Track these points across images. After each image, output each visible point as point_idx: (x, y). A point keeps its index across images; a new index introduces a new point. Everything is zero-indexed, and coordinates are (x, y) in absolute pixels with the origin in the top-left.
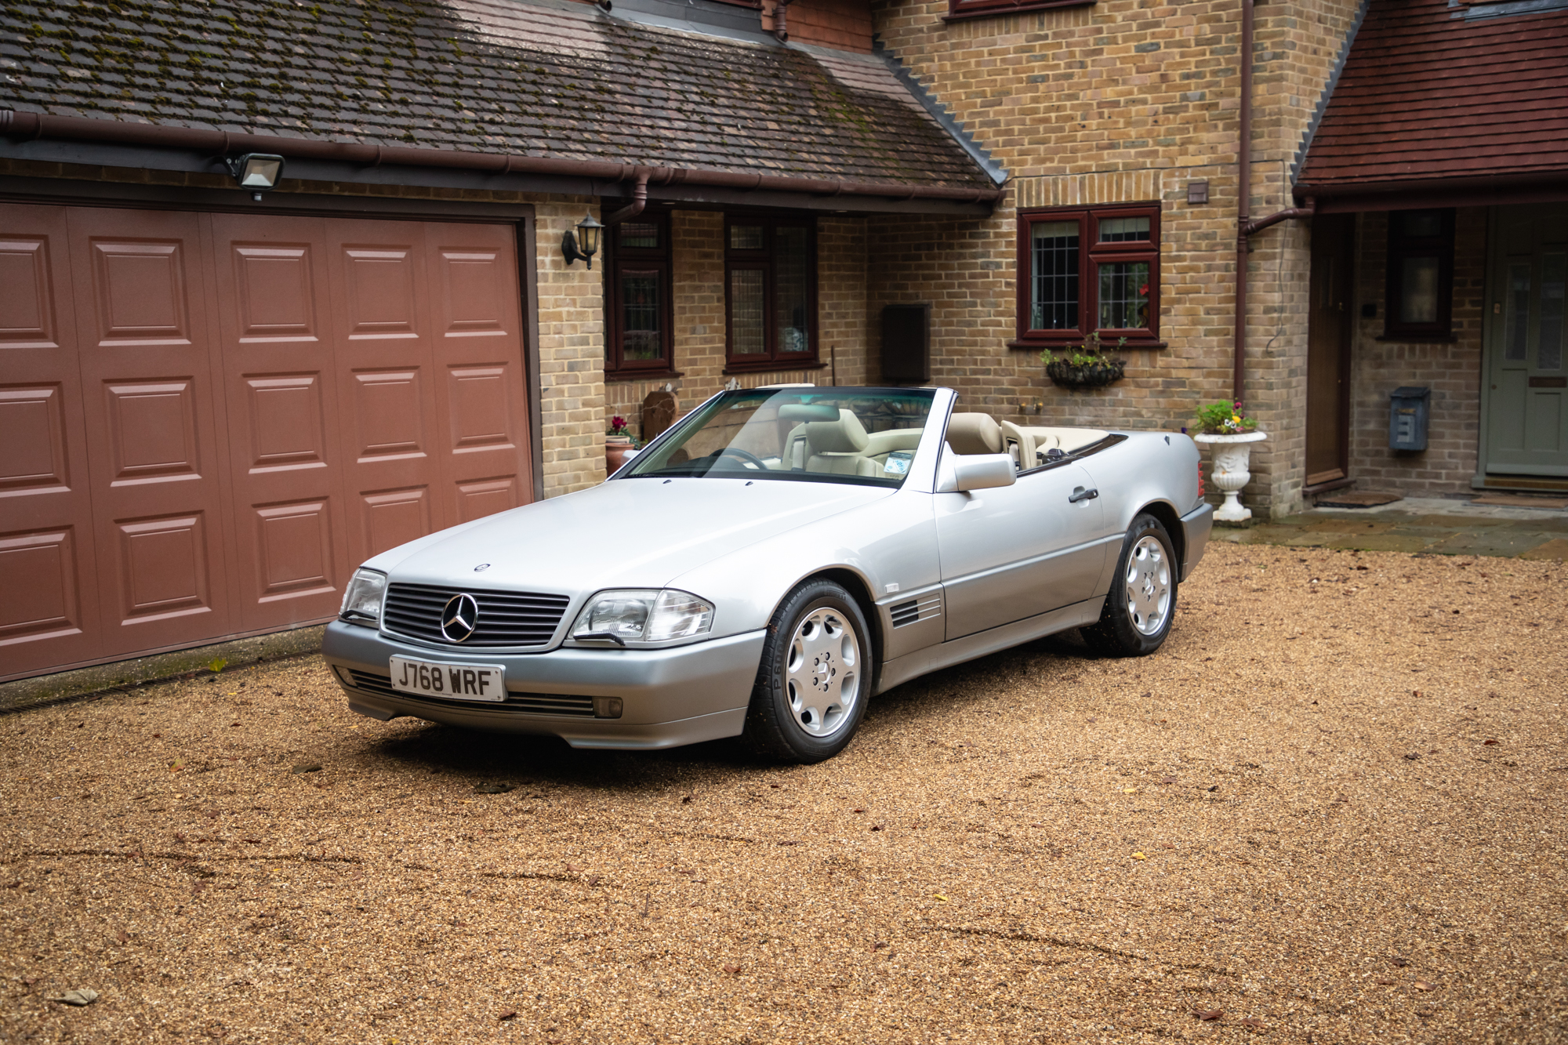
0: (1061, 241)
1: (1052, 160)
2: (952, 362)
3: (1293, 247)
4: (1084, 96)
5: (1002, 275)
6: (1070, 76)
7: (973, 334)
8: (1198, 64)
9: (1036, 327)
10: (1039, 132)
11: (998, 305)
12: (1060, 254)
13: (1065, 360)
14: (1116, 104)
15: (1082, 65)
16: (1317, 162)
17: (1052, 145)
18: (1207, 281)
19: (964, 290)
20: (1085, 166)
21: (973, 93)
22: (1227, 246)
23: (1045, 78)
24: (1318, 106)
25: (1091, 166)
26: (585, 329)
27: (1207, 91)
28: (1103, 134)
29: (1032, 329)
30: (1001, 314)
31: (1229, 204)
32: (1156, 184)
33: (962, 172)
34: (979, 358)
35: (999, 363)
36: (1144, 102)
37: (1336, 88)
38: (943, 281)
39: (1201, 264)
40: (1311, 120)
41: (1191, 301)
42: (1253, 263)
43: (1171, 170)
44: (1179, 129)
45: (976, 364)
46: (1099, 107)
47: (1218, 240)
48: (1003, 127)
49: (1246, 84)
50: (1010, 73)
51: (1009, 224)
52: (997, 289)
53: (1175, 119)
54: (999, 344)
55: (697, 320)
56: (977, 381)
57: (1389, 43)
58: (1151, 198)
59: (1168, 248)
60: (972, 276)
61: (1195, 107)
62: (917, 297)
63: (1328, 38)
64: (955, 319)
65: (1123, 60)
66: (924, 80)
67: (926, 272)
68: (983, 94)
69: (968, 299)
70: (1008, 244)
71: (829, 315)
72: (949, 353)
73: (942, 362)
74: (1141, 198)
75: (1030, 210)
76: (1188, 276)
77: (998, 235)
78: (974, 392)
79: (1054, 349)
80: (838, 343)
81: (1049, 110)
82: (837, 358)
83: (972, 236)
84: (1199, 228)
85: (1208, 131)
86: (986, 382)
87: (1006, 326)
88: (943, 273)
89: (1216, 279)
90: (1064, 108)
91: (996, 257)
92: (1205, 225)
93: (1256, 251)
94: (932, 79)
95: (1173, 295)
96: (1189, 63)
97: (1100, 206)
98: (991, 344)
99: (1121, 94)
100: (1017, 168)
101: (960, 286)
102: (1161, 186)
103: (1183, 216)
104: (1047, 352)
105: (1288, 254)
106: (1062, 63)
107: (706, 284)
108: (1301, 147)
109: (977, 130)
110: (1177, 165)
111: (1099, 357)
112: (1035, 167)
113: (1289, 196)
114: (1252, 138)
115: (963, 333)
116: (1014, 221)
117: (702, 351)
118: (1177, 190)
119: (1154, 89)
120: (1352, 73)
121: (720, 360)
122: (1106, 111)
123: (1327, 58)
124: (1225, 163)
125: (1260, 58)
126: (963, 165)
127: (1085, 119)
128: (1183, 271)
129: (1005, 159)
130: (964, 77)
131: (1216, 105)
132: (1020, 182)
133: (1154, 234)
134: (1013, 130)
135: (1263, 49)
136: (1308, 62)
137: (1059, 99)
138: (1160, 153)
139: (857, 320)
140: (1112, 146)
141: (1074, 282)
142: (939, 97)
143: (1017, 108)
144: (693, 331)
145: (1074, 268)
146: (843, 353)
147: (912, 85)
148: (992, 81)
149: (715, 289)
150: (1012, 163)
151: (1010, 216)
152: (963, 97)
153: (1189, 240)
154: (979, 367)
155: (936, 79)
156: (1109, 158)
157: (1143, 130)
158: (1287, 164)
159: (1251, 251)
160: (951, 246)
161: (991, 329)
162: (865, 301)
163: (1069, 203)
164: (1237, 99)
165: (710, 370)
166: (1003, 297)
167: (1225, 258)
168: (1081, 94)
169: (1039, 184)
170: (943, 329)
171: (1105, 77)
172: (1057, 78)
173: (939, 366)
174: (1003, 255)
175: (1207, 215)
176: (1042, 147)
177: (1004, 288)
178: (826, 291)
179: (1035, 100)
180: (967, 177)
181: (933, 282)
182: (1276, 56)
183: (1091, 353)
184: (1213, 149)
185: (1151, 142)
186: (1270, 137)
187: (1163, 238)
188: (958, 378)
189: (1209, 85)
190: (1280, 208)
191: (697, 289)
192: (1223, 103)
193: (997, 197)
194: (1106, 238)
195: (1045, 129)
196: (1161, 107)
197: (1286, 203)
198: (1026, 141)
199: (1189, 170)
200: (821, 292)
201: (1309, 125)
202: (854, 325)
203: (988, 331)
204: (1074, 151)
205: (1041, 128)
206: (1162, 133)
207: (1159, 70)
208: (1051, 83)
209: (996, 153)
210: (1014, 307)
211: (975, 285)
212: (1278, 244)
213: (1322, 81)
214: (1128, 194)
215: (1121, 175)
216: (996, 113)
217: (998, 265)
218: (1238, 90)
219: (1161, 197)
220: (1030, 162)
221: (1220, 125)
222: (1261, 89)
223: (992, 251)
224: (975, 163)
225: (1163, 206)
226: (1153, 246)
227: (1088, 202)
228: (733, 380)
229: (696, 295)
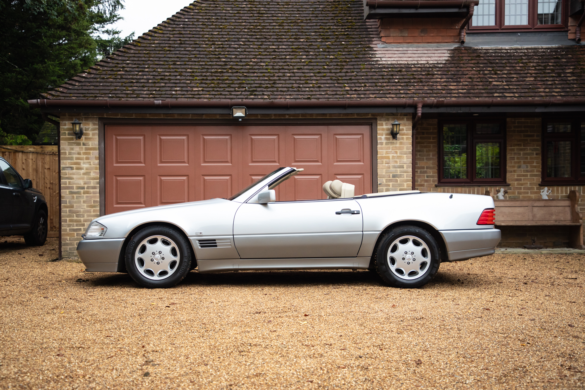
26: (402, 162)
55: (522, 163)
107: (529, 148)
117: (527, 176)
121: (537, 180)
144: (519, 167)
149: (535, 150)
165: (530, 184)
191: (521, 150)
228: (546, 188)
229: (522, 152)
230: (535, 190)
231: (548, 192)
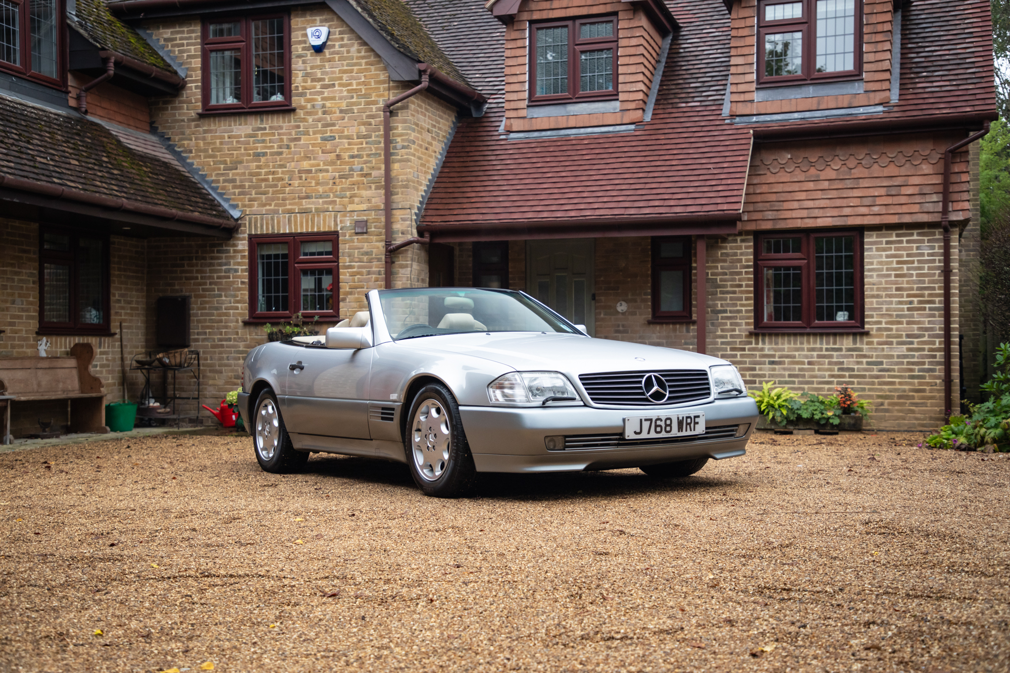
0: (277, 256)
1: (270, 205)
2: (205, 333)
3: (418, 262)
4: (290, 166)
5: (239, 277)
6: (281, 153)
7: (219, 315)
8: (358, 150)
9: (261, 310)
10: (261, 187)
11: (236, 296)
12: (277, 264)
13: (280, 330)
14: (310, 171)
15: (288, 147)
16: (430, 212)
17: (270, 195)
18: (368, 280)
19: (213, 286)
20: (291, 209)
21: (218, 161)
22: (379, 260)
23: (265, 154)
24: (430, 180)
25: (295, 209)
27: (364, 166)
28: (302, 190)
29: (259, 312)
30: (238, 302)
31: (380, 234)
32: (335, 221)
33: (211, 209)
34: (224, 330)
35: (237, 333)
36: (327, 171)
37: (440, 172)
38: (199, 280)
39: (364, 270)
40: (426, 189)
41: (359, 293)
42: (395, 270)
43: (344, 212)
44: (349, 188)
45: (221, 334)
46: (299, 173)
47: (374, 256)
48: (238, 183)
49: (388, 163)
50: (242, 149)
51: (243, 244)
52: (235, 286)
53: (346, 182)
54: (237, 321)
55: (17, 295)
56: (222, 346)
57: (468, 149)
58: (333, 229)
59: (344, 260)
60: (219, 278)
61: (357, 175)
62: (182, 291)
63: (434, 143)
64: (207, 306)
65: (314, 145)
66: (185, 152)
67: (188, 275)
68: (225, 162)
69: (216, 292)
70: (243, 257)
71: (119, 301)
72: (203, 327)
73: (198, 334)
74: (327, 230)
75: (256, 236)
76: (356, 278)
77: (235, 251)
78: (221, 353)
79: (273, 324)
80: (125, 321)
81: (267, 173)
82: (124, 330)
83: (218, 252)
84: (362, 248)
85: (366, 190)
86: (228, 347)
87: (242, 309)
88: (199, 276)
89: (373, 279)
90: (277, 173)
91: (234, 265)
92: (365, 246)
93: (396, 263)
94: (191, 152)
95: (347, 290)
96: (353, 149)
97: (301, 234)
98: (232, 322)
99: (313, 166)
100: (248, 209)
101: (211, 284)
102: (339, 222)
103: (353, 241)
104: (268, 325)
105: (415, 266)
106: (275, 145)
107: (24, 271)
108: (421, 203)
109: (221, 184)
110: (348, 209)
111: (302, 328)
112: (259, 208)
113: (415, 231)
114: (392, 195)
115: (213, 315)
116: (246, 242)
117: (20, 317)
118: (348, 225)
119: (332, 163)
120: (449, 165)
121: (34, 325)
122: (304, 176)
123: (434, 154)
124: (377, 209)
125: (395, 148)
126: (211, 205)
127: (290, 180)
128: (353, 275)
129: (240, 203)
130: (212, 151)
131: (370, 174)
132: (249, 218)
133: (335, 252)
134: (245, 185)
135: (396, 143)
136: (422, 153)
137: (274, 167)
138: (338, 203)
139: (139, 306)
140: (307, 197)
141: (285, 282)
142: (196, 163)
143: (247, 171)
144: (13, 302)
145: (285, 273)
146: (128, 328)
147: (178, 155)
148: (231, 154)
149: (31, 275)
150: (244, 206)
151: (243, 239)
152: (212, 164)
153: (356, 256)
154: (223, 336)
155: (194, 151)
156: (306, 204)
157: (327, 188)
158: (413, 211)
159: (393, 262)
160: (204, 258)
161: (231, 311)
162: (145, 294)
163: (282, 232)
164: (382, 172)
165: (26, 331)
166: (239, 291)
167: (378, 267)
168: (288, 165)
169: (262, 219)
170: (199, 312)
171: (302, 155)
172: (272, 154)
173: (196, 337)
174: (239, 264)
175: (367, 241)
176: (264, 197)
177: (240, 285)
178: (116, 285)
179: (258, 167)
180: (214, 213)
181: (192, 282)
182: (403, 147)
183: (296, 325)
184: (369, 201)
185: (332, 195)
186: (402, 194)
187: (340, 254)
188: (209, 344)
189: (366, 162)
190: (409, 237)
191: (17, 273)
192: (374, 173)
193: (235, 227)
194: (306, 254)
195: (265, 185)
196: (337, 174)
197: (413, 234)
198: (254, 192)
199: (356, 213)
200: (112, 285)
201: (425, 191)
202: (137, 309)
203: (229, 313)
204: (284, 199)
205: (263, 184)
206: (338, 190)
207: (336, 152)
208: (268, 157)
209: (234, 200)
210: (247, 297)
211: (221, 283)
212: (409, 259)
213: (432, 167)
214: (319, 227)
215: (314, 215)
216: (233, 174)
217: (236, 271)
218: (383, 166)
219: (339, 229)
220: (256, 205)
221: (373, 186)
222: (396, 166)
223: (232, 261)
224: (220, 205)
225: (340, 235)
226: (335, 259)
227: (293, 231)
228: (45, 339)
229: (16, 278)
230: (32, 342)
231: (46, 344)
